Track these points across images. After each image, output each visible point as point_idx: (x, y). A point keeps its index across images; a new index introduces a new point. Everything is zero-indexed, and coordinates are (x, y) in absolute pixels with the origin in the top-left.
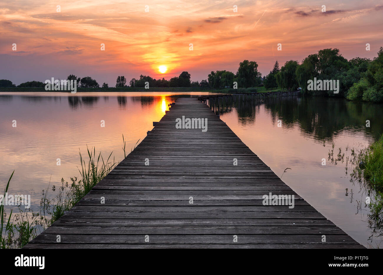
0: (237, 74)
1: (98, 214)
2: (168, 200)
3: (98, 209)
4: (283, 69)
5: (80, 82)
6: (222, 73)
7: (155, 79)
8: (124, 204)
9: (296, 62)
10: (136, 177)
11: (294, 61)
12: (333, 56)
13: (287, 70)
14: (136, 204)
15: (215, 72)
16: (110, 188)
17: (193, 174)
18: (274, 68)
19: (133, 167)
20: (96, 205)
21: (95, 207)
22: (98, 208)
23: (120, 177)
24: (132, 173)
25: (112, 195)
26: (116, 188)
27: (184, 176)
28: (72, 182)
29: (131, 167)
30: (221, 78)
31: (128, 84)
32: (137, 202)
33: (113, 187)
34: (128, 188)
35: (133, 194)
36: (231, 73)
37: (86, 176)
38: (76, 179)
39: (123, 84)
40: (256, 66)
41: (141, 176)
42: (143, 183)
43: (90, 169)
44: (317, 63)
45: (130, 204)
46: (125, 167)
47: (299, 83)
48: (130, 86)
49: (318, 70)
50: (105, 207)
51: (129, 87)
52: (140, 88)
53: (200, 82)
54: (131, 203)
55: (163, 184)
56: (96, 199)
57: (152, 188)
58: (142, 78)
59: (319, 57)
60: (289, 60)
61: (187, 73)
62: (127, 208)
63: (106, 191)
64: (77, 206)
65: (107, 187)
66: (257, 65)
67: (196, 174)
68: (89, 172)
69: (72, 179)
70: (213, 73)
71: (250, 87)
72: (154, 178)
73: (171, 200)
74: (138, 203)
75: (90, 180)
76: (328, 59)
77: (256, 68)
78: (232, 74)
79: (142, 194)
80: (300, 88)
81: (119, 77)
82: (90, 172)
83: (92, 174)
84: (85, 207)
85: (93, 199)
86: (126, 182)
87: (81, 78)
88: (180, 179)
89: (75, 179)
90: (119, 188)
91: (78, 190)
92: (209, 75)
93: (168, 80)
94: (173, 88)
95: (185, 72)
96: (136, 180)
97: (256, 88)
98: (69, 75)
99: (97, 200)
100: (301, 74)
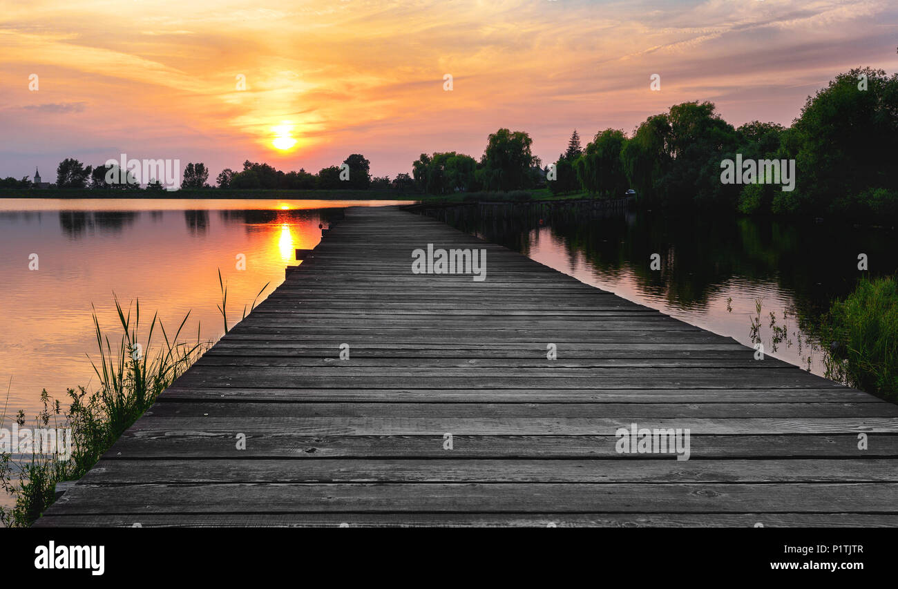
0: (484, 161)
1: (203, 492)
2: (467, 437)
3: (198, 473)
4: (591, 148)
5: (90, 176)
6: (446, 159)
7: (280, 172)
8: (299, 452)
9: (619, 134)
10: (303, 362)
11: (616, 129)
12: (702, 118)
13: (601, 151)
14: (346, 450)
15: (429, 156)
16: (224, 394)
17: (500, 355)
18: (570, 147)
19: (284, 338)
20: (183, 455)
21: (181, 463)
22: (196, 470)
23: (248, 362)
24: (286, 353)
25: (239, 419)
26: (247, 395)
27: (471, 361)
28: (71, 401)
29: (275, 337)
30: (446, 169)
31: (212, 181)
32: (347, 441)
33: (233, 393)
34: (291, 395)
35: (317, 415)
36: (469, 157)
37: (115, 380)
38: (83, 392)
39: (199, 181)
40: (529, 142)
41: (321, 360)
42: (337, 380)
43: (125, 361)
44: (667, 136)
45: (322, 452)
46: (256, 337)
47: (630, 180)
48: (217, 185)
49: (670, 149)
50: (226, 466)
51: (214, 187)
52: (242, 190)
53: (392, 178)
54: (321, 446)
55: (415, 383)
56: (180, 433)
57: (381, 395)
58: (249, 168)
59: (671, 121)
60: (604, 129)
61: (361, 157)
62: (317, 468)
63: (210, 405)
64: (109, 462)
65: (211, 393)
66: (530, 140)
67: (508, 355)
68: (121, 370)
69: (71, 392)
70: (424, 157)
71: (516, 189)
72: (369, 365)
73: (478, 437)
74: (351, 446)
75: (125, 391)
76: (692, 126)
77: (528, 147)
78: (472, 161)
79: (352, 414)
80: (633, 192)
81: (190, 165)
82: (125, 368)
83: (130, 375)
84: (142, 463)
85: (166, 434)
86: (276, 379)
87: (94, 167)
88: (464, 368)
89: (79, 393)
90: (255, 395)
91: (91, 420)
92: (416, 164)
93: (313, 174)
94: (326, 191)
95: (356, 155)
96: (308, 373)
97: (528, 192)
98: (64, 159)
99: (182, 437)
100: (632, 160)
